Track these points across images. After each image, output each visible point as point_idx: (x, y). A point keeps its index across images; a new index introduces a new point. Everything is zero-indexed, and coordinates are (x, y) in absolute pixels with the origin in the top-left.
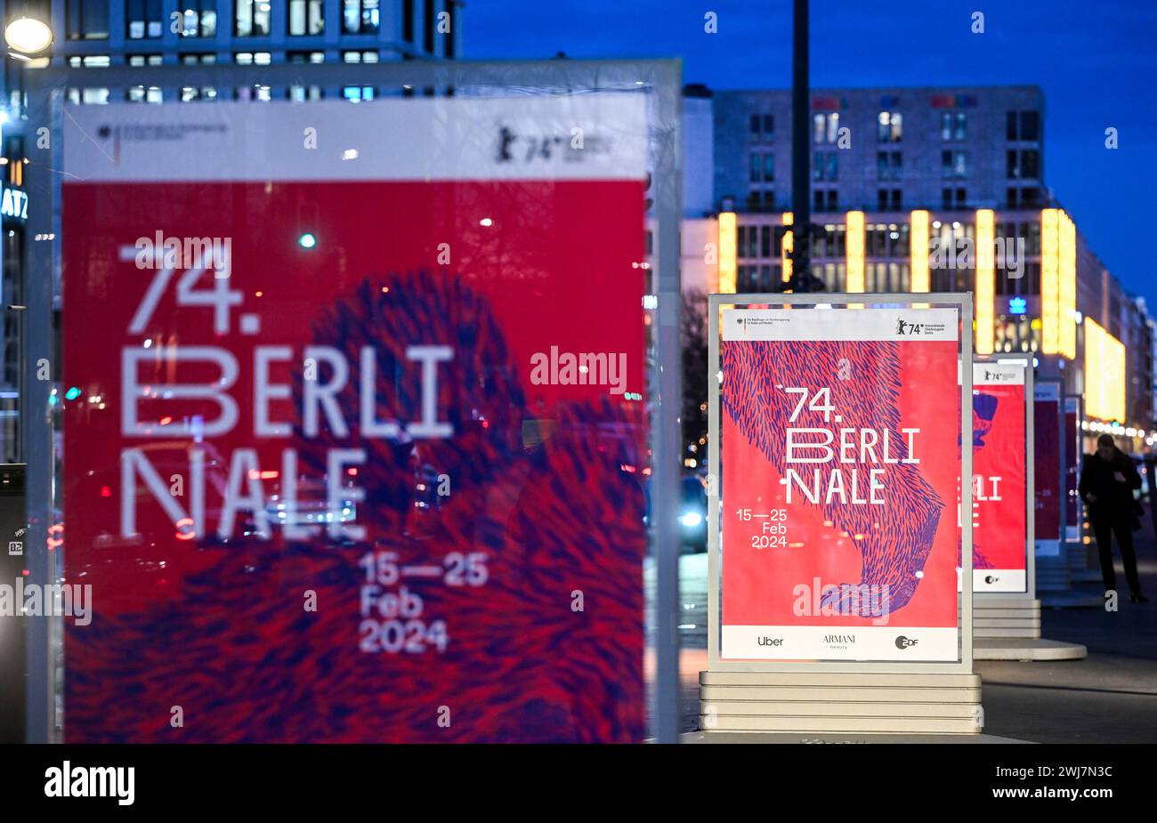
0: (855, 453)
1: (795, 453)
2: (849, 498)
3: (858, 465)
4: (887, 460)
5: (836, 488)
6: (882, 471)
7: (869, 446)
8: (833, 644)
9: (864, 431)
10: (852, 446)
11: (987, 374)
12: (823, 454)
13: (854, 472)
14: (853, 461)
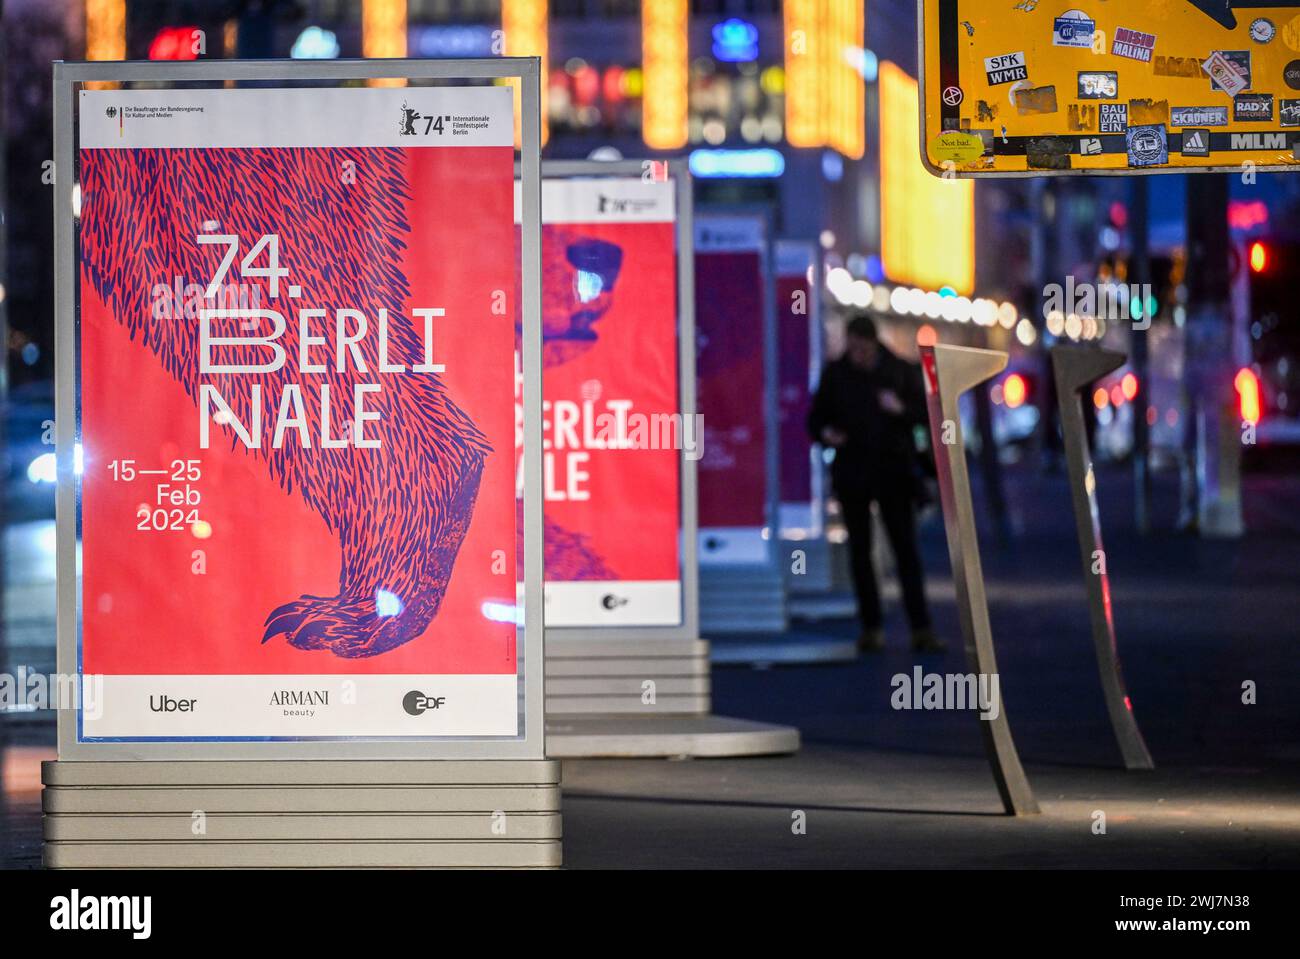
0: (326, 354)
1: (217, 355)
2: (316, 437)
3: (332, 376)
4: (385, 367)
5: (293, 419)
6: (376, 388)
7: (352, 342)
8: (286, 707)
9: (342, 314)
10: (321, 341)
11: (603, 201)
12: (267, 356)
13: (325, 389)
14: (322, 369)
